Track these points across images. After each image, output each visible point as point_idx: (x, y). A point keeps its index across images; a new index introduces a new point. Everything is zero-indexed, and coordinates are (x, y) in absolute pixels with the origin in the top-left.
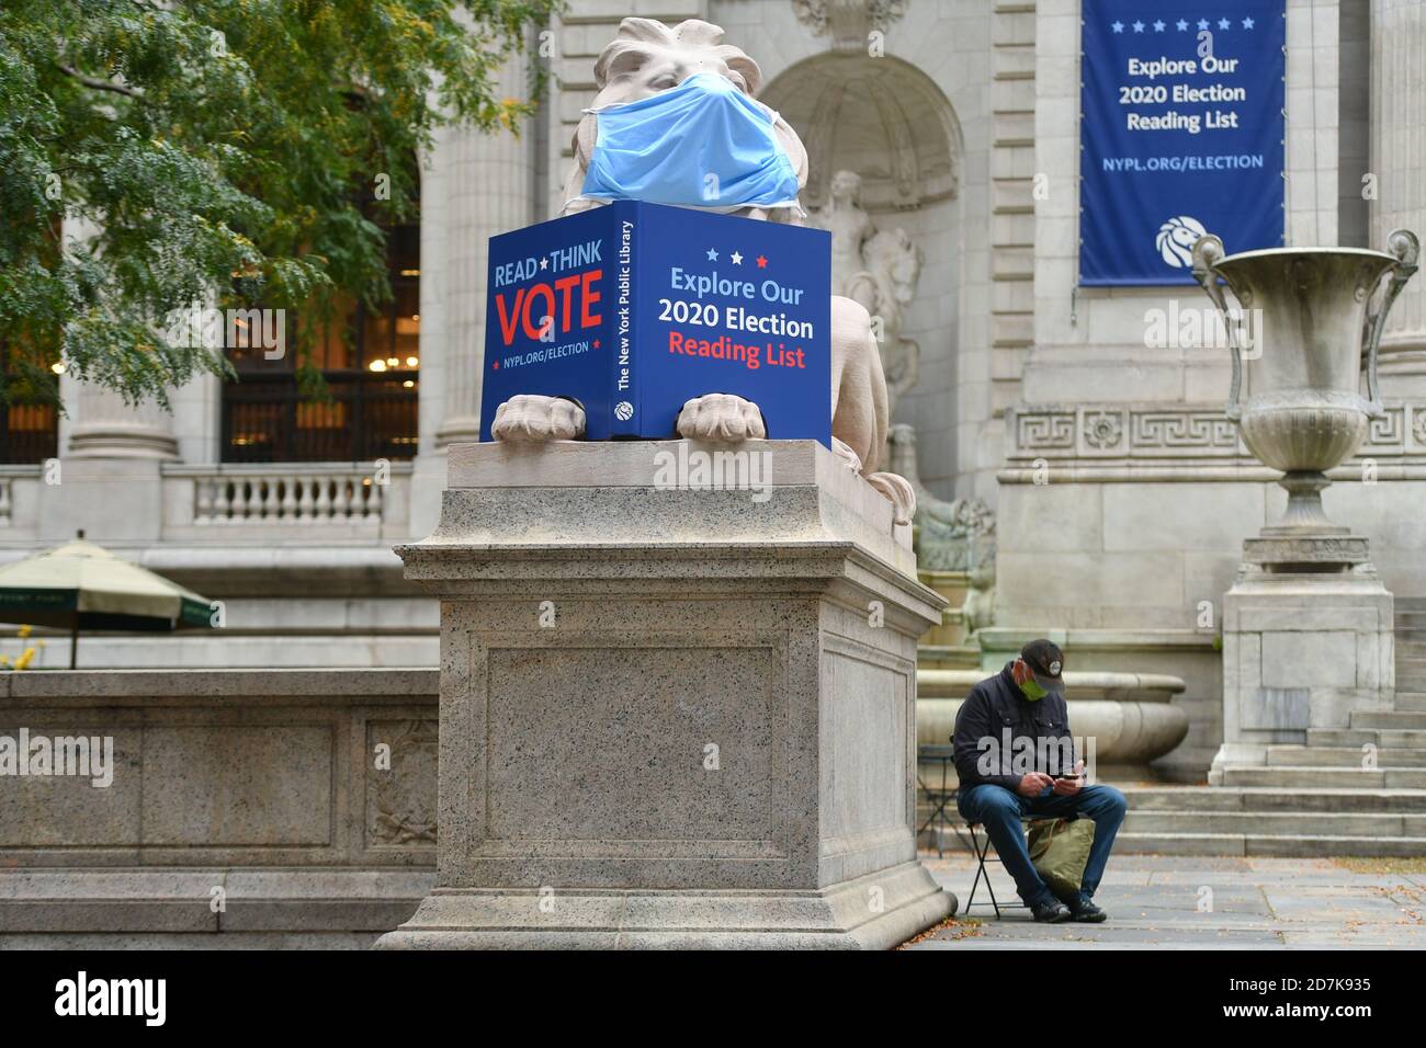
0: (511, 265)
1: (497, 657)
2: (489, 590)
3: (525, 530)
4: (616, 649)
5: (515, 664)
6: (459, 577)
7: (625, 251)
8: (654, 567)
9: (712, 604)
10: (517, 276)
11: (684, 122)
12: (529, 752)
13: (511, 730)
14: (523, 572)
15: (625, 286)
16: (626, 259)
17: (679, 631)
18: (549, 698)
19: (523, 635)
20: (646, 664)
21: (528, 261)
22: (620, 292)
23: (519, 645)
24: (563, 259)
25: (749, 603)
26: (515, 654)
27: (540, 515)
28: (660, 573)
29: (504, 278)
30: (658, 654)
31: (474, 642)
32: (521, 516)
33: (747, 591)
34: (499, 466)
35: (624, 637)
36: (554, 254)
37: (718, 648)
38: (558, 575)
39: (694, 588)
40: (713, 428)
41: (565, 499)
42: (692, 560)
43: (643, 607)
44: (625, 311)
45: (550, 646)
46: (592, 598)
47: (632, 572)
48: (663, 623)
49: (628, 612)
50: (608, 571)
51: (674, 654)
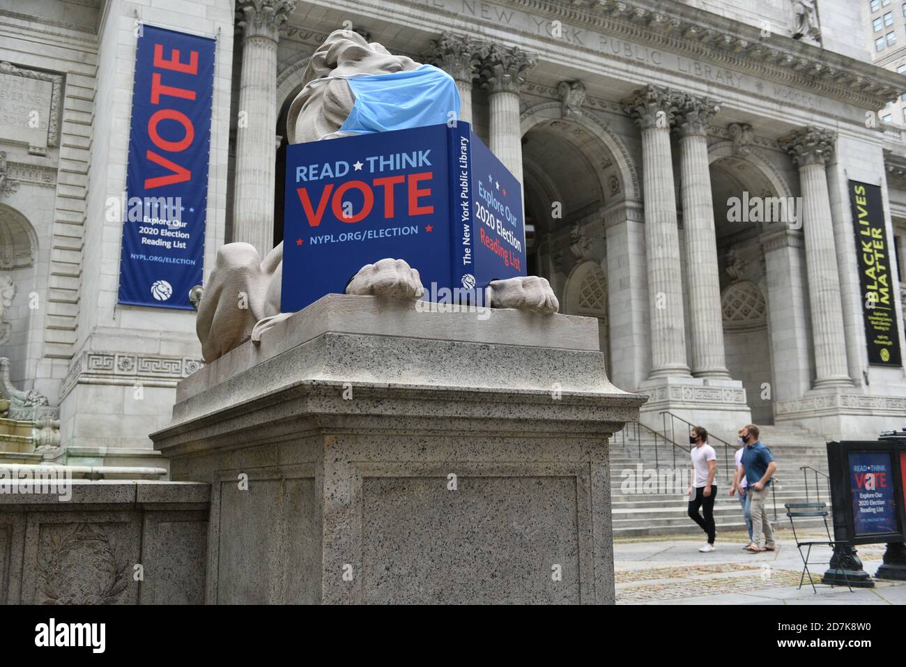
0: (317, 166)
1: (370, 484)
2: (374, 424)
3: (399, 374)
4: (465, 477)
5: (384, 492)
6: (358, 412)
7: (463, 158)
8: (513, 410)
9: (538, 441)
10: (323, 174)
11: (432, 92)
12: (396, 570)
13: (381, 552)
14: (412, 410)
15: (464, 185)
16: (464, 164)
17: (515, 463)
18: (412, 521)
19: (394, 465)
20: (487, 490)
21: (338, 164)
22: (461, 189)
23: (389, 475)
24: (382, 163)
25: (563, 440)
26: (384, 482)
27: (409, 361)
28: (518, 415)
29: (307, 175)
30: (497, 482)
31: (353, 471)
32: (394, 361)
33: (566, 431)
34: (372, 316)
35: (474, 469)
36: (372, 160)
37: (539, 477)
38: (440, 414)
39: (531, 428)
40: (542, 302)
41: (427, 349)
42: (540, 405)
43: (489, 442)
44: (466, 204)
45: (415, 475)
46: (452, 434)
47: (497, 413)
48: (504, 457)
49: (478, 447)
50: (479, 412)
51: (508, 482)
